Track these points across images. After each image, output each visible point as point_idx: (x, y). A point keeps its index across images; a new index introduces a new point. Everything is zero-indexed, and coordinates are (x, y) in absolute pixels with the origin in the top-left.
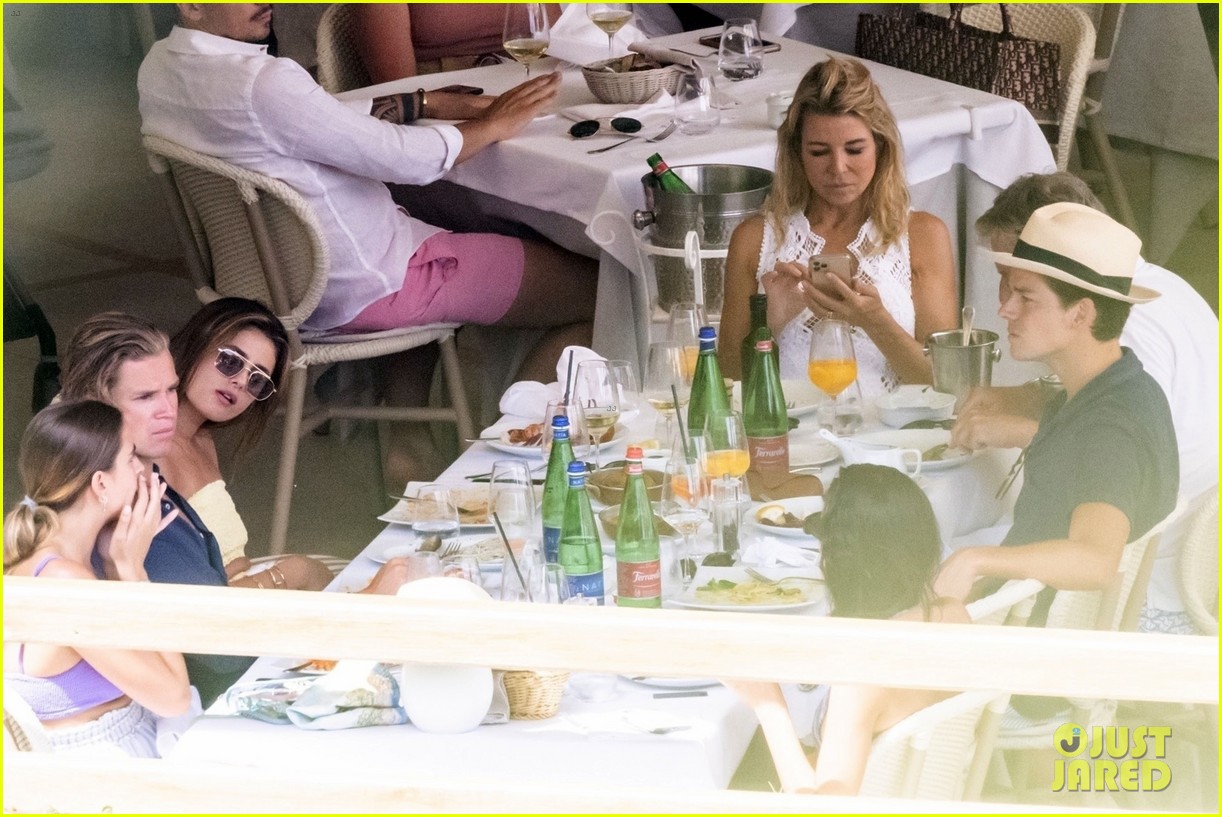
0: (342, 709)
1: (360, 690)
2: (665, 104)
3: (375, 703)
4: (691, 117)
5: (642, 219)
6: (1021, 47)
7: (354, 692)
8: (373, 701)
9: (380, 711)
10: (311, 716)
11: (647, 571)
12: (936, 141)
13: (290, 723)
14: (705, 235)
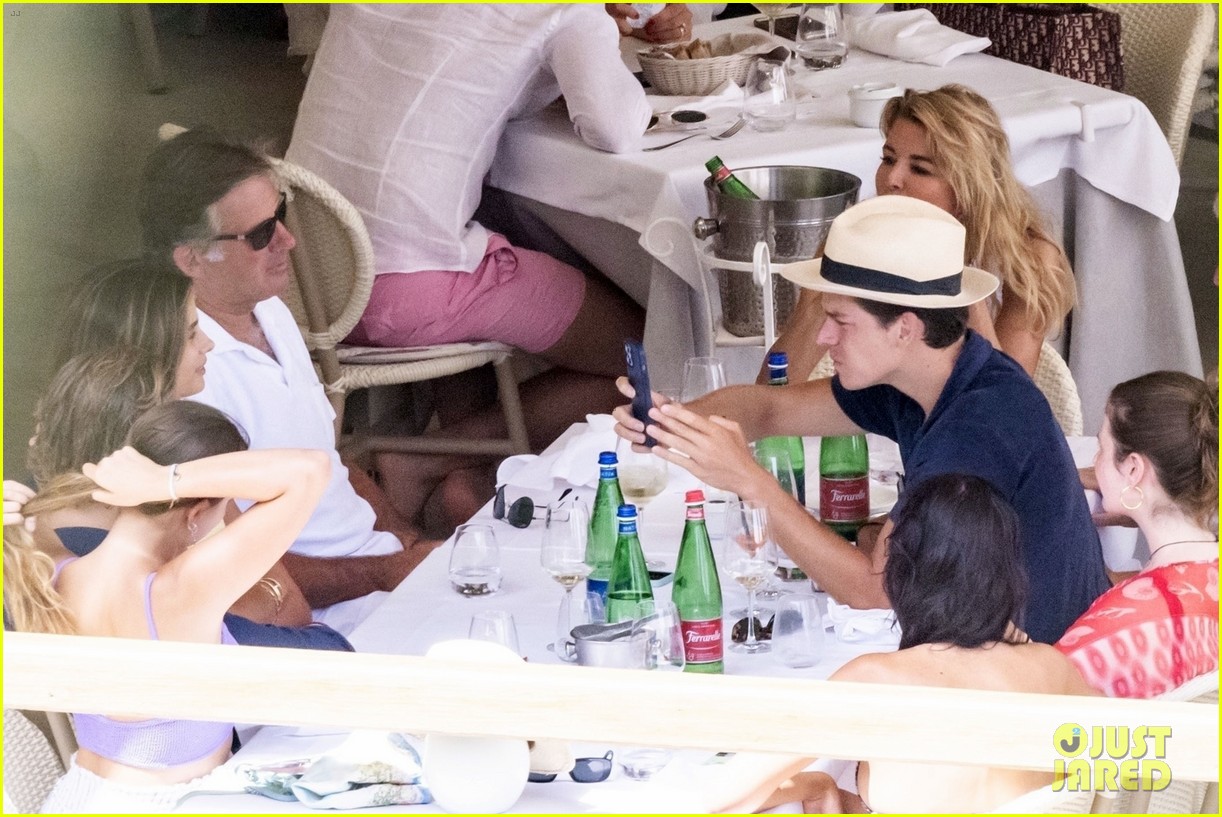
0: (356, 786)
1: (377, 764)
2: (732, 97)
3: (394, 779)
4: (763, 112)
5: (705, 227)
6: (1076, 21)
7: (370, 766)
8: (391, 776)
9: (399, 787)
10: (320, 793)
11: (703, 632)
12: (1042, 142)
13: (296, 800)
14: (776, 247)
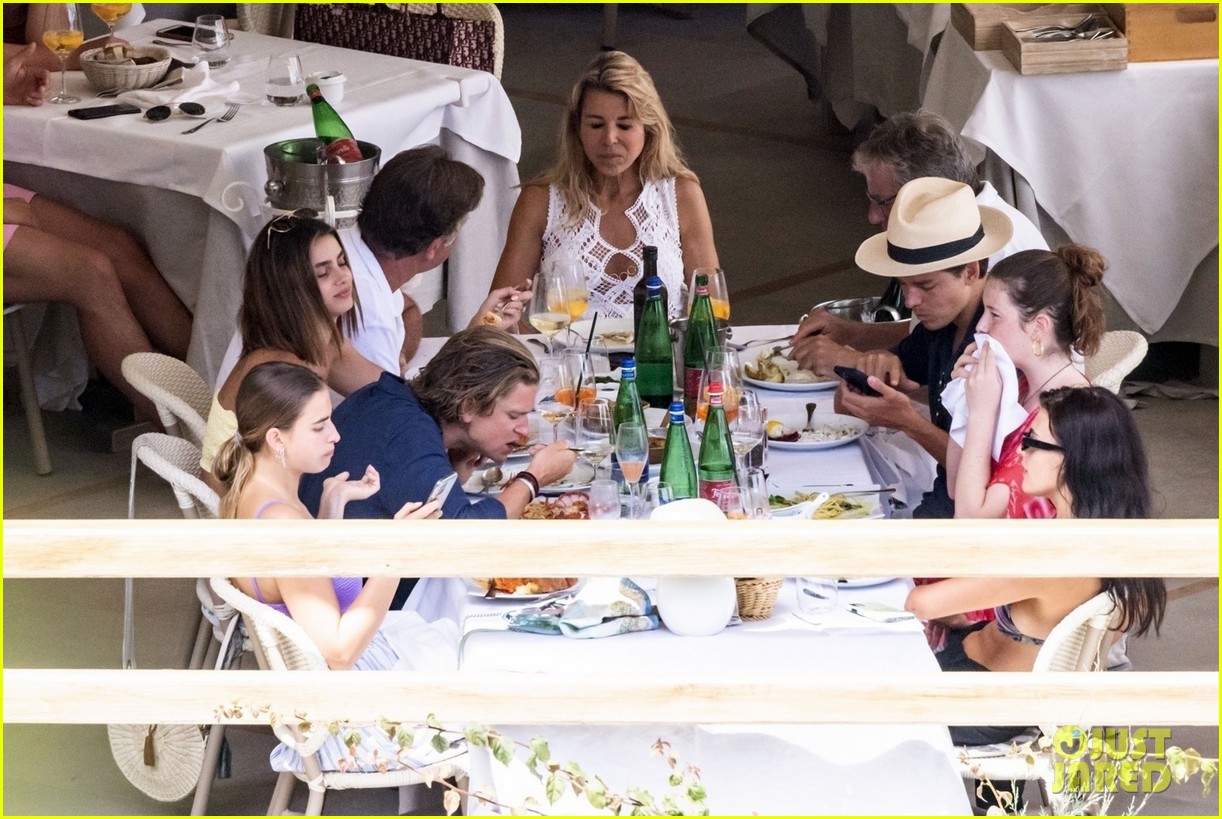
0: (605, 620)
1: (617, 601)
3: (632, 613)
5: (276, 188)
7: (616, 604)
8: (630, 610)
9: (636, 618)
10: (579, 626)
13: (561, 634)
